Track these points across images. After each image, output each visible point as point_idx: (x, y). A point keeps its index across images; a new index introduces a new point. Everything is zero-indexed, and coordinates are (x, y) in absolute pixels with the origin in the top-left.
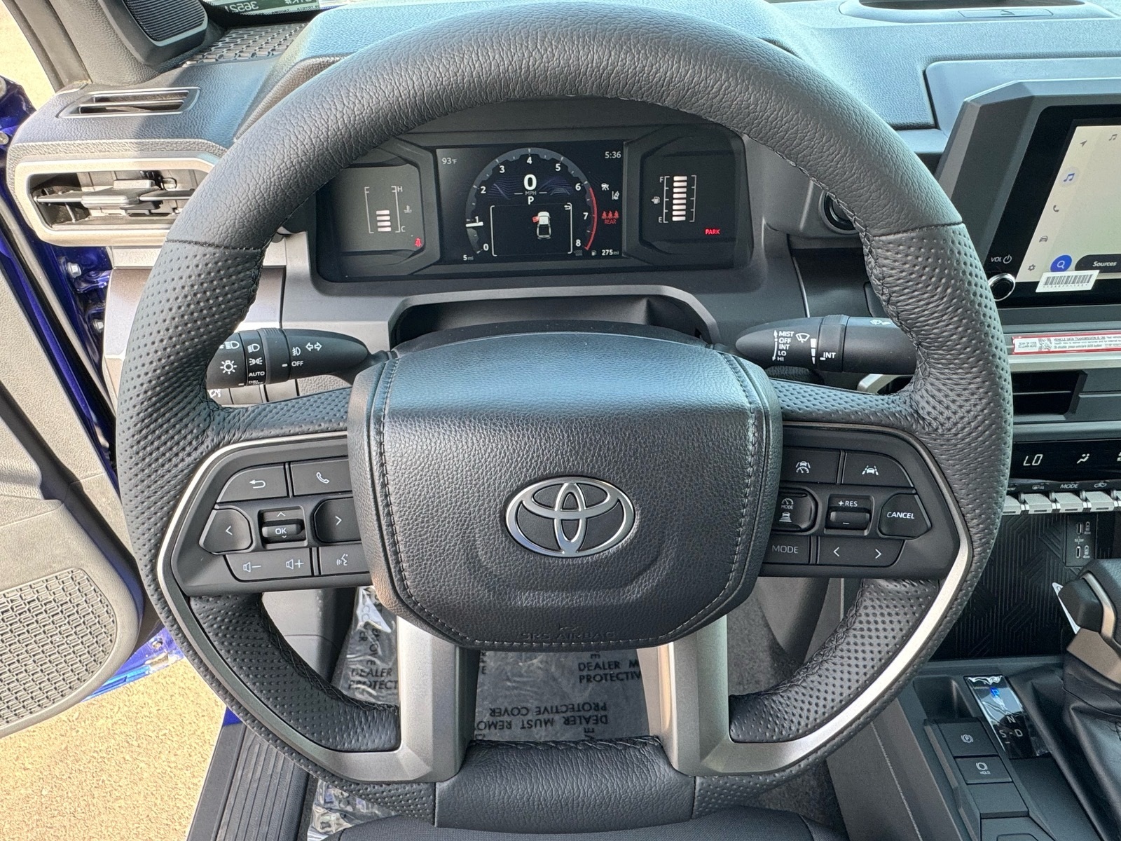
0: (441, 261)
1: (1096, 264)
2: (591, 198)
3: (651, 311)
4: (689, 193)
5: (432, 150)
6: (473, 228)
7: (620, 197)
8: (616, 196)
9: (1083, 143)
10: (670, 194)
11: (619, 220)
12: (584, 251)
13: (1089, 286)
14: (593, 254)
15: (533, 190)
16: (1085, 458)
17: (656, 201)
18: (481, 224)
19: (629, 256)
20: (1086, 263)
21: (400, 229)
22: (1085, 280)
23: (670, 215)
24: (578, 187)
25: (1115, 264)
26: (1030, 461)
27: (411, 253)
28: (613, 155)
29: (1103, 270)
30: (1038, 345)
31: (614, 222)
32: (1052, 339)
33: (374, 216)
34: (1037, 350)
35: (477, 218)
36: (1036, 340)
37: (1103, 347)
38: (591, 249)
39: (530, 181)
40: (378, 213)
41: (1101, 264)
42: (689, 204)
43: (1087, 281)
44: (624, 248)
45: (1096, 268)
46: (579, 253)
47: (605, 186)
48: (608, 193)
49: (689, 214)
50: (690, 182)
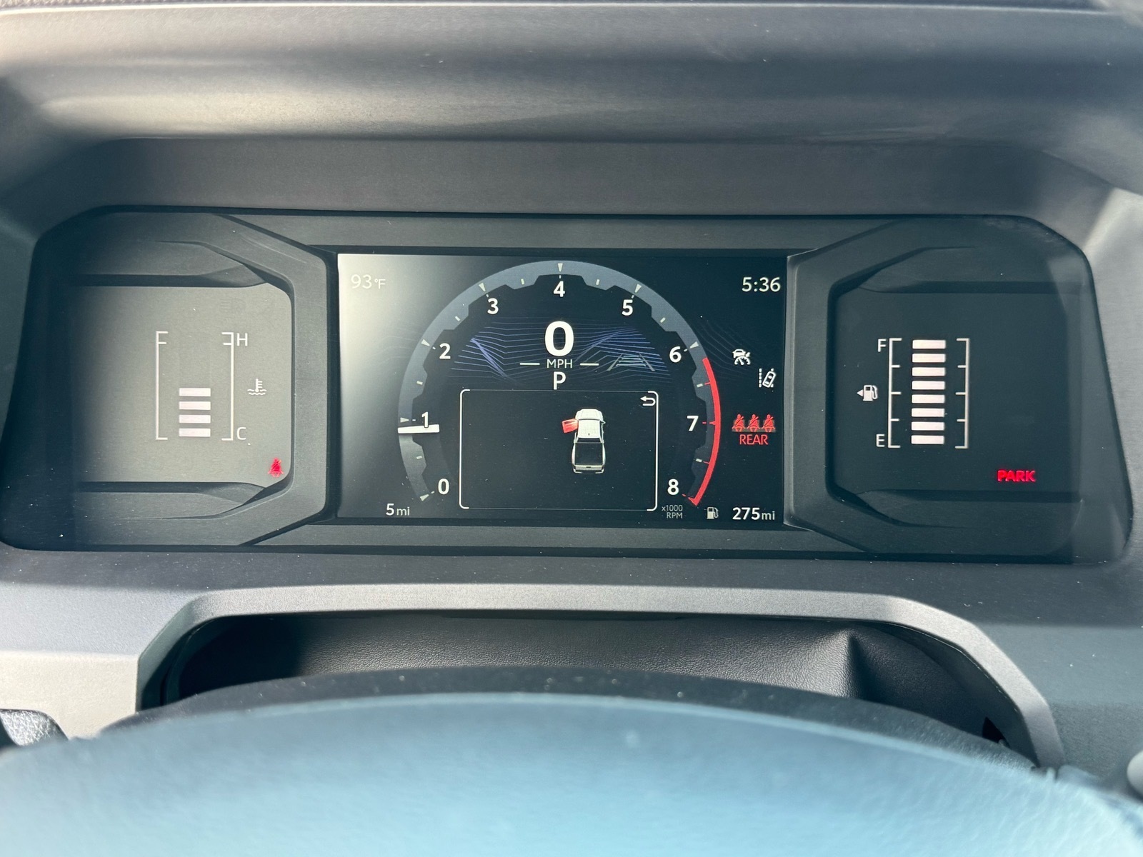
0: (329, 515)
2: (705, 382)
3: (859, 664)
4: (953, 379)
5: (329, 256)
6: (417, 438)
7: (779, 381)
8: (767, 381)
10: (905, 379)
11: (776, 439)
12: (688, 508)
14: (711, 515)
15: (567, 357)
17: (869, 394)
18: (435, 428)
19: (801, 523)
21: (234, 433)
23: (903, 431)
24: (675, 355)
27: (253, 494)
28: (761, 285)
31: (763, 441)
33: (171, 401)
35: (426, 415)
38: (706, 503)
39: (559, 338)
40: (184, 392)
42: (952, 407)
44: (789, 503)
46: (675, 512)
47: (741, 356)
48: (749, 373)
49: (952, 431)
50: (953, 354)
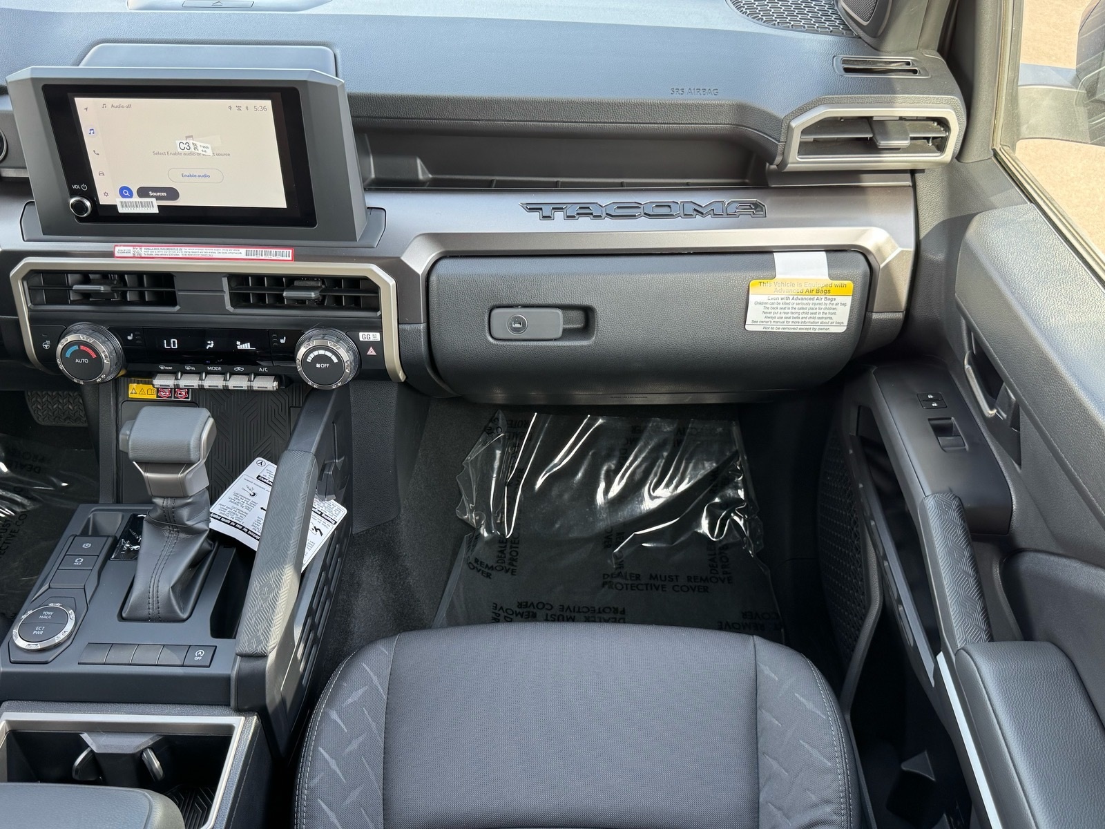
1: (151, 194)
9: (86, 109)
13: (156, 210)
16: (211, 345)
20: (143, 192)
22: (150, 205)
25: (165, 195)
26: (169, 344)
29: (158, 198)
30: (132, 252)
32: (143, 248)
34: (131, 255)
36: (131, 248)
37: (181, 256)
41: (154, 194)
45: (152, 197)
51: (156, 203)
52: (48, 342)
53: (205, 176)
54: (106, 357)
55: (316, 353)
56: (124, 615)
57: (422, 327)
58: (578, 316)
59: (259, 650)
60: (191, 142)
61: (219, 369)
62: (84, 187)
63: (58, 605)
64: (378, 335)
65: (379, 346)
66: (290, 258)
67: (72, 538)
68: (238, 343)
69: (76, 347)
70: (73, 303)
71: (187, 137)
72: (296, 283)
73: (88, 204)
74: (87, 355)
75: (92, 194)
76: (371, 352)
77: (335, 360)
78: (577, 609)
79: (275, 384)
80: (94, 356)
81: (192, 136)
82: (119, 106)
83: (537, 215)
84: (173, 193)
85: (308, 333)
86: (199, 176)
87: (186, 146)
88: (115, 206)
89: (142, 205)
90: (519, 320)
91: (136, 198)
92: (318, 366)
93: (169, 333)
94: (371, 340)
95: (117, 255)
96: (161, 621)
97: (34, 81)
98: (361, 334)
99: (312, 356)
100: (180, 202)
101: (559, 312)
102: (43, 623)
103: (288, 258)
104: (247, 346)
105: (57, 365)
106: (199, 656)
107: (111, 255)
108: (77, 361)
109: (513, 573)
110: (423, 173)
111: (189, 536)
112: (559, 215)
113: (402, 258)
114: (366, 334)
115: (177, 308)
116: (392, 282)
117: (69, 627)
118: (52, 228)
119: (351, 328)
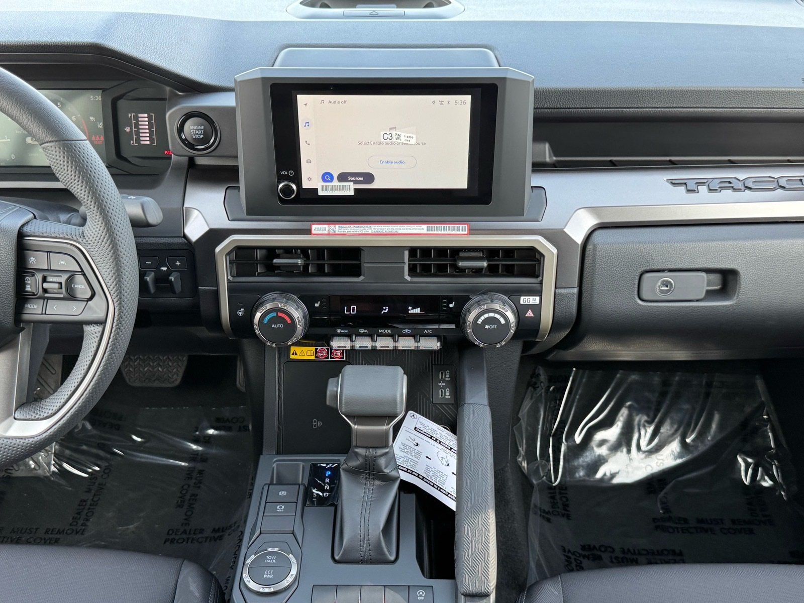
1: (350, 178)
4: (150, 125)
6: (4, 143)
8: (100, 126)
9: (306, 105)
10: (137, 125)
13: (352, 193)
16: (386, 310)
17: (128, 130)
18: (9, 140)
20: (343, 177)
22: (345, 188)
23: (138, 140)
24: (74, 118)
25: (362, 179)
26: (349, 310)
28: (96, 98)
29: (356, 182)
30: (327, 229)
31: (100, 143)
32: (337, 226)
34: (326, 232)
35: (6, 136)
36: (326, 226)
37: (370, 232)
41: (353, 179)
42: (151, 133)
43: (348, 189)
45: (351, 181)
47: (92, 118)
48: (95, 123)
49: (151, 140)
50: (150, 118)
51: (353, 186)
52: (243, 310)
53: (400, 162)
54: (299, 322)
55: (486, 316)
56: (337, 558)
57: (576, 291)
58: (716, 278)
59: (483, 590)
60: (394, 133)
61: (389, 331)
62: (291, 173)
63: (276, 550)
64: (538, 298)
65: (537, 308)
66: (466, 232)
67: (266, 487)
68: (410, 308)
69: (274, 314)
70: (260, 275)
71: (391, 129)
72: (462, 254)
73: (294, 187)
74: (282, 320)
75: (297, 179)
76: (530, 314)
77: (503, 322)
78: (637, 552)
79: (439, 344)
80: (289, 321)
81: (395, 128)
82: (335, 102)
83: (683, 188)
84: (369, 178)
85: (475, 299)
86: (395, 163)
87: (389, 137)
88: (317, 189)
89: (340, 188)
90: (666, 284)
91: (336, 183)
92: (487, 327)
93: (349, 300)
94: (531, 303)
95: (314, 232)
96: (371, 563)
97: (264, 80)
98: (522, 298)
99: (482, 318)
100: (375, 185)
101: (704, 274)
102: (269, 566)
103: (464, 232)
104: (417, 311)
105: (253, 330)
106: (421, 596)
107: (308, 232)
108: (273, 326)
109: (568, 517)
110: (550, 156)
111: (384, 483)
112: (703, 189)
113: (564, 230)
114: (527, 298)
115: (362, 278)
116: (555, 251)
117: (294, 572)
118: (255, 209)
119: (513, 293)
